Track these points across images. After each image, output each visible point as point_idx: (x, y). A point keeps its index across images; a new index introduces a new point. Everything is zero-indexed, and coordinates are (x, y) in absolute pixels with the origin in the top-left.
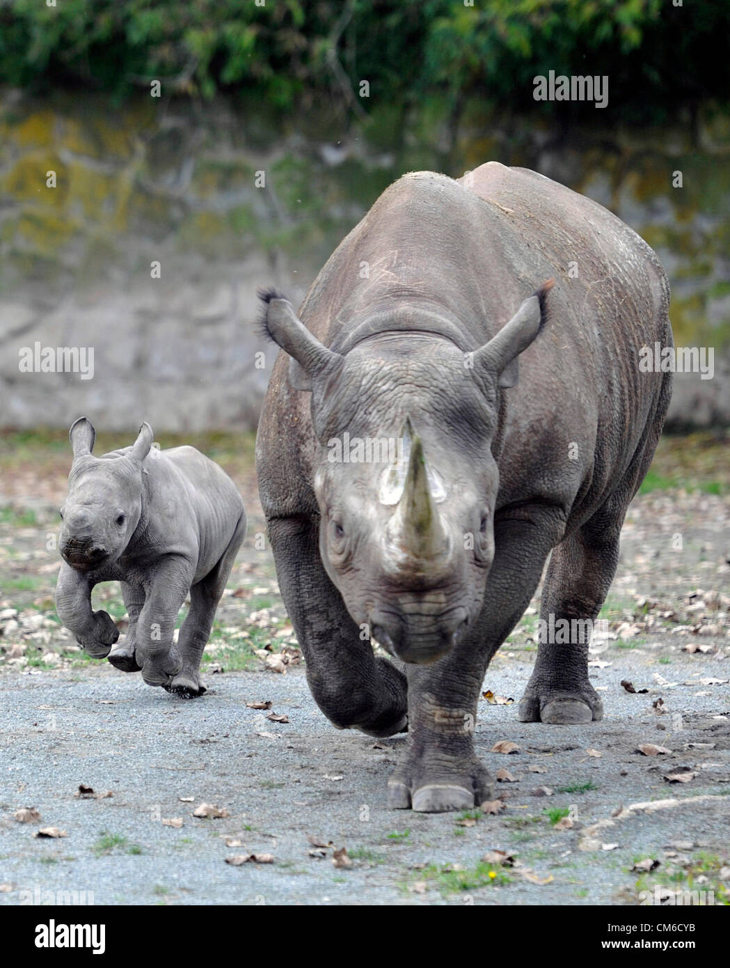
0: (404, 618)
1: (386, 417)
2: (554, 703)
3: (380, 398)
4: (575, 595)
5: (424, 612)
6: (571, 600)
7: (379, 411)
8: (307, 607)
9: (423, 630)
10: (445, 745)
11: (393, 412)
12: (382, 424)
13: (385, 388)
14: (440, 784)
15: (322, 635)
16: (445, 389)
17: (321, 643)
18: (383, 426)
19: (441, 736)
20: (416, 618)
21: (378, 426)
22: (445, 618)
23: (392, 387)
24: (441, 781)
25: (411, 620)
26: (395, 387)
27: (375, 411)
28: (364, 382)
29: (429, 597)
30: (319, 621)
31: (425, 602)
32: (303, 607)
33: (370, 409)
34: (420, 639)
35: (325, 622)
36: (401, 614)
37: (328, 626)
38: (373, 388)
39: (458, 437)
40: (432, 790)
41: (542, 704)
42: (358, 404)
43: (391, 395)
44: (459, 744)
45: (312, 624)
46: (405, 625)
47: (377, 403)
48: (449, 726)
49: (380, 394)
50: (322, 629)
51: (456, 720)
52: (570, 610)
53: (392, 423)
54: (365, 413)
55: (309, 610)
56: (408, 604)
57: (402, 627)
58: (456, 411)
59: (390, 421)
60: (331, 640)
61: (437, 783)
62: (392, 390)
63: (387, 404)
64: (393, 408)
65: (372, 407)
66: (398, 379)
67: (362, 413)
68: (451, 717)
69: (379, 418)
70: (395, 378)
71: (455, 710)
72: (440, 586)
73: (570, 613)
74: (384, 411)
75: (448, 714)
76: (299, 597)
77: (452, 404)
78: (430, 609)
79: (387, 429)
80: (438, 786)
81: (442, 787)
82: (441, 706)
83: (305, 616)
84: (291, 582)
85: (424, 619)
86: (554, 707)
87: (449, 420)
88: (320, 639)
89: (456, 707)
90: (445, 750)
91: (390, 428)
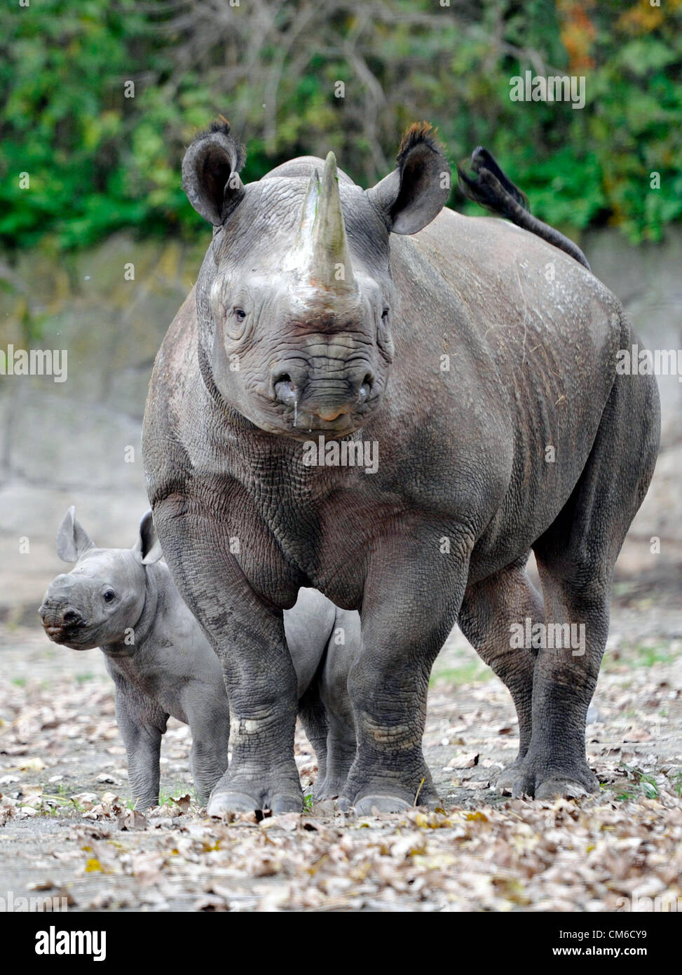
0: (310, 361)
1: (285, 221)
2: (550, 782)
3: (280, 203)
4: (565, 664)
5: (332, 355)
6: (561, 670)
7: (278, 215)
8: (196, 594)
9: (330, 375)
10: (389, 762)
11: (293, 216)
12: (281, 226)
13: (285, 195)
14: (379, 795)
15: (217, 620)
16: (344, 201)
17: (218, 628)
18: (282, 228)
19: (383, 753)
20: (324, 361)
21: (277, 228)
22: (353, 363)
23: (292, 195)
24: (381, 792)
25: (317, 362)
26: (295, 195)
27: (274, 216)
28: (265, 191)
29: (337, 339)
30: (211, 607)
31: (333, 344)
32: (192, 594)
33: (270, 214)
34: (326, 384)
35: (216, 607)
36: (308, 357)
37: (221, 610)
38: (273, 195)
39: (358, 245)
40: (371, 799)
41: (537, 783)
42: (258, 210)
43: (290, 201)
44: (403, 759)
45: (204, 610)
46: (311, 370)
47: (277, 207)
48: (390, 744)
49: (280, 201)
50: (216, 615)
51: (396, 737)
52: (561, 680)
53: (291, 226)
54: (264, 218)
55: (197, 596)
56: (315, 344)
57: (307, 372)
58: (355, 222)
59: (289, 224)
60: (226, 624)
61: (377, 794)
62: (291, 198)
63: (287, 208)
64: (292, 213)
65: (271, 212)
66: (298, 189)
67: (261, 217)
68: (389, 735)
69: (279, 221)
70: (295, 188)
71: (394, 727)
72: (348, 329)
73: (561, 683)
74: (283, 216)
75: (386, 733)
76: (186, 584)
77: (350, 215)
78: (338, 353)
79: (287, 230)
80: (377, 797)
81: (381, 797)
82: (378, 725)
83: (196, 604)
84: (176, 571)
85: (331, 362)
86: (550, 786)
87: (350, 229)
88: (216, 624)
89: (393, 725)
90: (389, 767)
91: (290, 230)
